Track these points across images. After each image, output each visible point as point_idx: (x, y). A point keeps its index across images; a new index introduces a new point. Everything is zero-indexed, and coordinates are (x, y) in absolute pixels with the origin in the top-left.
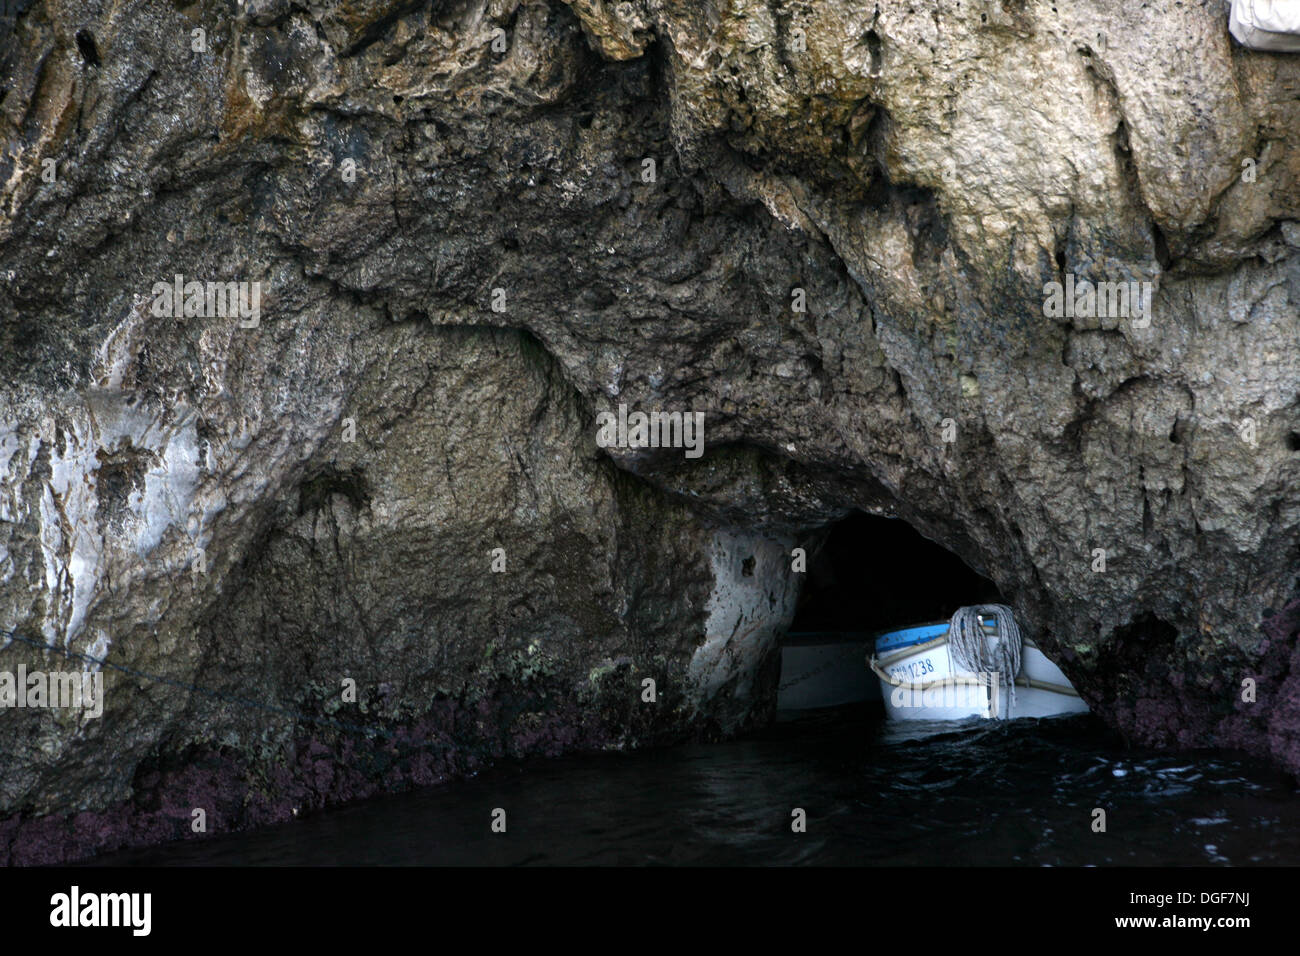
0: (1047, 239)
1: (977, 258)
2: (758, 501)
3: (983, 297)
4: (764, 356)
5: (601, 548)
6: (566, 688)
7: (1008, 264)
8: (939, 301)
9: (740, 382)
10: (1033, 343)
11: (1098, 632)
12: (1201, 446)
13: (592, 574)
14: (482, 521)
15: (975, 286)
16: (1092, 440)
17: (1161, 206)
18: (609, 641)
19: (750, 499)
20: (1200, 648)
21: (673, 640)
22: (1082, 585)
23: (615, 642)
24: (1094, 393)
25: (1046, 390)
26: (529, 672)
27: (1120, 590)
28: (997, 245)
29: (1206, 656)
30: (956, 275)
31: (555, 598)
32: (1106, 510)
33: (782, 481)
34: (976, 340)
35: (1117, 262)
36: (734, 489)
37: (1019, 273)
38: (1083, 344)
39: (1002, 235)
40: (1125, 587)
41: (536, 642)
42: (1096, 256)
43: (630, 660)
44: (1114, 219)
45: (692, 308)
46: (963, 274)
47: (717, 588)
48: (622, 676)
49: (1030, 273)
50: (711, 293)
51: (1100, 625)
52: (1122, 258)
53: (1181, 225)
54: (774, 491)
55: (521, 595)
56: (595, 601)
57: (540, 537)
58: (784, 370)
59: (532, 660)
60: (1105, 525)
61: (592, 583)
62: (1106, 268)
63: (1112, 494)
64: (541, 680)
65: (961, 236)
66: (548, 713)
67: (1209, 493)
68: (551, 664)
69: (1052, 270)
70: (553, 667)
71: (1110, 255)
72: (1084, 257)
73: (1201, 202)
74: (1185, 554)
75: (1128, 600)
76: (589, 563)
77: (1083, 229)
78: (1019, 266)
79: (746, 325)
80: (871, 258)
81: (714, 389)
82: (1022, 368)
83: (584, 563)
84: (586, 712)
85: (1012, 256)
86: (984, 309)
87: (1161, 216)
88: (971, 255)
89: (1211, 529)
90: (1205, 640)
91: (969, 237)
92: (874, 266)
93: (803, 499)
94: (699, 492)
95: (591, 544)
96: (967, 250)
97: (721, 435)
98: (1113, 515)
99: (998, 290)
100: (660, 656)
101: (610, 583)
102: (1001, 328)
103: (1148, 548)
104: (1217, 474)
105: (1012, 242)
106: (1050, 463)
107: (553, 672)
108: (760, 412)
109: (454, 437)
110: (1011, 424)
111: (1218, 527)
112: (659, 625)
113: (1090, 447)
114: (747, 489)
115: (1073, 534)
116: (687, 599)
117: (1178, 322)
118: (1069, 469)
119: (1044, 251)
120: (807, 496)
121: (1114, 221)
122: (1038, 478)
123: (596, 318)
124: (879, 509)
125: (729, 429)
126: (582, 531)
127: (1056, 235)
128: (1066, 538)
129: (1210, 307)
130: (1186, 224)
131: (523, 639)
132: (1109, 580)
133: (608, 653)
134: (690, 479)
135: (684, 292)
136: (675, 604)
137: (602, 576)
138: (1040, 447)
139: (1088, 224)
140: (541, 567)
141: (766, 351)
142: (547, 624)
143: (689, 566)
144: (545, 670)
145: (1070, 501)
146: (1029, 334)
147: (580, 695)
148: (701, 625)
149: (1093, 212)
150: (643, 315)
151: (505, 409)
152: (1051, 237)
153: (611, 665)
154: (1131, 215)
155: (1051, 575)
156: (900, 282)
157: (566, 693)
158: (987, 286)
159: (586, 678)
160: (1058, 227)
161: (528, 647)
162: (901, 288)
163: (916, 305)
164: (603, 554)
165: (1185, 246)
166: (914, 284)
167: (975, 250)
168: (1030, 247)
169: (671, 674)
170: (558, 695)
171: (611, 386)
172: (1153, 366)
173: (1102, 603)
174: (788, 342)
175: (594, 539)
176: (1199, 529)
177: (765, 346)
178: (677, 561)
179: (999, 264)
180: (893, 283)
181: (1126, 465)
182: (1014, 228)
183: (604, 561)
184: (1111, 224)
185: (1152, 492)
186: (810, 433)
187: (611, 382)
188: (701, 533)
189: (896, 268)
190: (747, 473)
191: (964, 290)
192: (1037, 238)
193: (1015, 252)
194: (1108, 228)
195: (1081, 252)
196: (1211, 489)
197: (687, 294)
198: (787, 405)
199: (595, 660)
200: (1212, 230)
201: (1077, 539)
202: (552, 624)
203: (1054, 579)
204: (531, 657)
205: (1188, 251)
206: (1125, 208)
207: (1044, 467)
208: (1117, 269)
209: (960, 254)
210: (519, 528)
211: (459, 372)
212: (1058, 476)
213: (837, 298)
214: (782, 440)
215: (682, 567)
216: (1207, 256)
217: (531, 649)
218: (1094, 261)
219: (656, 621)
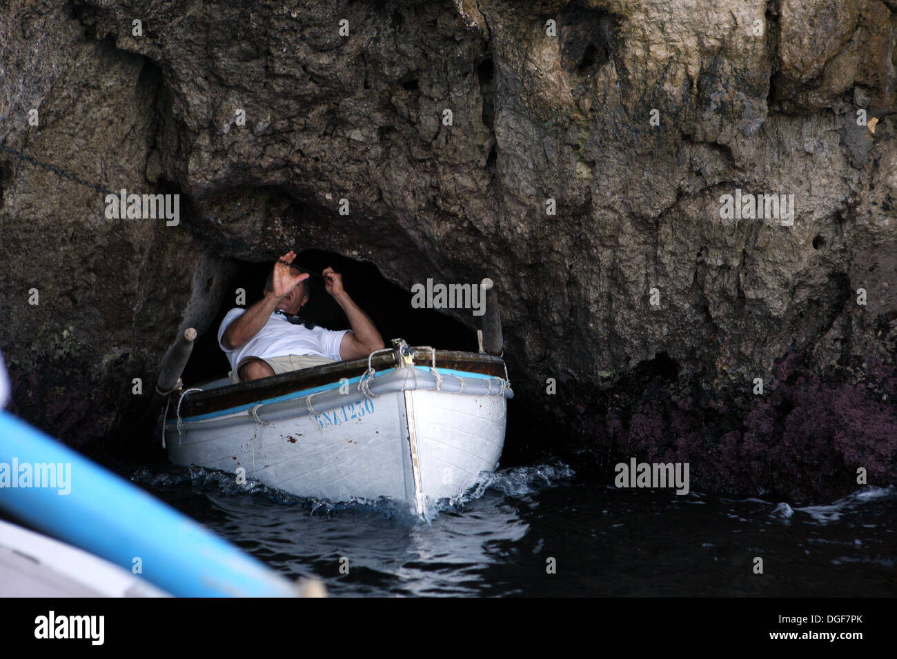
0: (694, 70)
1: (635, 74)
2: (257, 234)
3: (630, 105)
4: (352, 122)
5: (140, 256)
6: (85, 369)
7: (659, 84)
8: (587, 103)
9: (315, 139)
10: (660, 146)
11: (628, 363)
12: (764, 237)
13: (126, 277)
14: (69, 221)
15: (625, 95)
16: (666, 223)
17: (791, 61)
18: (119, 333)
19: (253, 232)
20: (716, 381)
21: (156, 337)
22: (626, 328)
23: (125, 334)
24: (687, 189)
25: (659, 181)
26: (61, 352)
27: (654, 334)
28: (655, 68)
29: (720, 388)
30: (613, 85)
31: (93, 293)
32: (666, 275)
33: (278, 221)
34: (611, 137)
35: (742, 95)
36: (246, 223)
37: (665, 92)
38: (691, 152)
39: (662, 61)
40: (657, 333)
41: (71, 328)
42: (731, 89)
43: (130, 350)
44: (752, 63)
45: (326, 73)
46: (618, 86)
47: (192, 300)
48: (122, 362)
49: (674, 93)
50: (340, 65)
51: (630, 358)
52: (746, 93)
53: (801, 76)
54: (269, 228)
55: (71, 288)
56: (122, 299)
57: (100, 241)
58: (356, 135)
59: (65, 342)
60: (662, 286)
61: (124, 285)
62: (735, 99)
63: (672, 264)
64: (69, 360)
65: (629, 56)
66: (68, 388)
67: (760, 272)
68: (78, 347)
69: (692, 93)
70: (79, 351)
71: (738, 89)
72: (721, 88)
73: (818, 61)
74: (720, 313)
75: (657, 342)
76: (126, 267)
77: (726, 67)
78: (667, 86)
79: (351, 94)
80: (531, 61)
81: (293, 141)
82: (641, 163)
83: (124, 266)
84: (95, 390)
85: (664, 78)
86: (628, 115)
87: (789, 67)
88: (631, 72)
89: (754, 297)
90: (720, 376)
91: (635, 58)
92: (532, 67)
93: (286, 237)
94: (223, 222)
95: (133, 252)
96: (629, 67)
97: (273, 178)
98: (670, 279)
99: (644, 101)
100: (145, 349)
101: (137, 287)
102: (637, 131)
103: (687, 306)
104: (770, 259)
105: (666, 68)
106: (634, 236)
107: (78, 355)
108: (319, 165)
109: (74, 147)
110: (614, 203)
111: (760, 297)
112: (152, 324)
113: (663, 228)
114: (254, 223)
115: (633, 289)
116: (172, 306)
117: (772, 146)
118: (645, 243)
119: (689, 79)
120: (289, 236)
121: (753, 65)
122: (623, 246)
123: (238, 67)
124: (355, 253)
125: (279, 175)
126: (131, 240)
127: (702, 68)
128: (626, 292)
129: (791, 139)
130: (804, 77)
131: (61, 324)
132: (647, 326)
133: (116, 343)
134: (222, 209)
135: (325, 60)
136: (164, 308)
137: (134, 279)
138: (629, 223)
139: (730, 64)
140: (92, 266)
141: (356, 118)
142: (81, 314)
143: (180, 279)
144: (73, 352)
145: (638, 265)
146: (659, 138)
147: (93, 375)
148: (176, 327)
149: (739, 56)
150: (285, 72)
151: (110, 129)
152: (698, 69)
153: (117, 353)
154: (764, 63)
155: (599, 318)
156: (553, 84)
157: (84, 372)
158: (636, 97)
159: (100, 361)
160: (705, 62)
161: (63, 331)
162: (552, 88)
163: (564, 103)
164: (139, 262)
165: (794, 92)
166: (567, 87)
167: (636, 69)
168: (680, 74)
169: (148, 365)
170: (77, 373)
171: (226, 126)
172: (742, 175)
173: (635, 342)
174: (377, 114)
175: (137, 250)
176: (742, 297)
177: (357, 114)
178: (174, 274)
179: (651, 82)
180: (545, 83)
181: (690, 244)
182: (671, 57)
183: (137, 267)
184: (749, 67)
185: (710, 266)
186: (352, 187)
187: (228, 122)
188: (191, 254)
189: (550, 72)
190: (258, 212)
191: (614, 97)
192: (686, 69)
193: (668, 76)
194: (746, 70)
195: (719, 84)
196: (762, 269)
197: (326, 62)
198: (344, 163)
199: (107, 348)
200: (819, 84)
201: (636, 294)
202: (85, 314)
203: (599, 322)
204: (65, 340)
205: (795, 96)
206: (763, 57)
207: (630, 239)
208: (742, 101)
209: (622, 70)
210: (88, 231)
211: (96, 91)
212: (636, 246)
213: (463, 87)
214: (324, 190)
215: (175, 279)
216: (807, 101)
217: (65, 333)
218: (727, 92)
219: (150, 321)
